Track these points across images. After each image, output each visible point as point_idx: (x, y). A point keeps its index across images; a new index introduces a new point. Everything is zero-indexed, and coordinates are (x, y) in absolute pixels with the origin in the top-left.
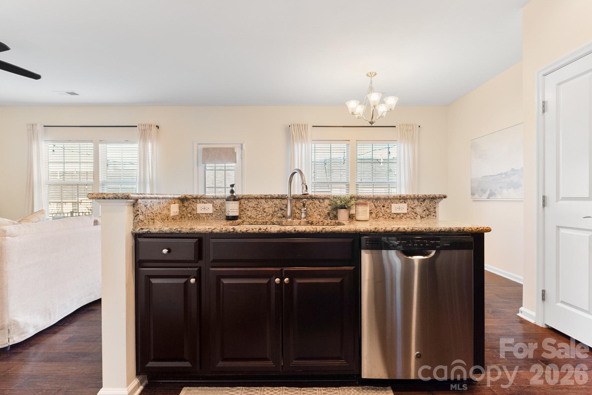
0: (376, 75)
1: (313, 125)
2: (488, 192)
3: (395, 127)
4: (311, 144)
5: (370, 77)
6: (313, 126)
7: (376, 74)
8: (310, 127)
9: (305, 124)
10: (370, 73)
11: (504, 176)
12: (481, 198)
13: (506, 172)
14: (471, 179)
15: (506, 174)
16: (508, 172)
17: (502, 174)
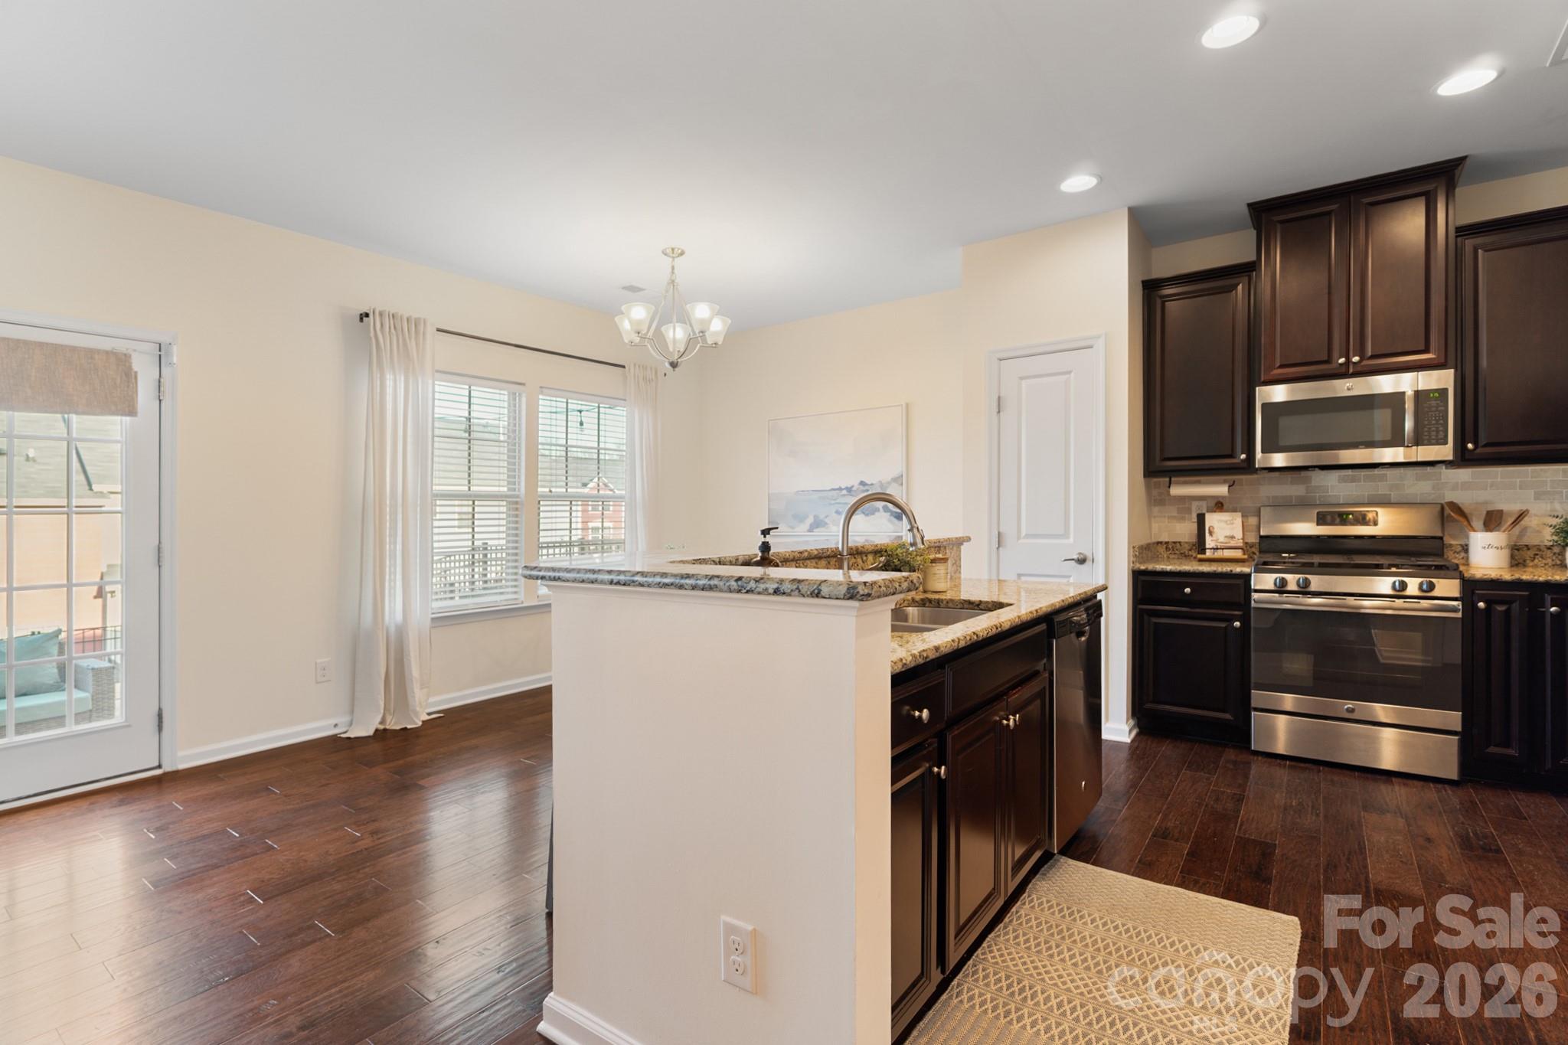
0: (684, 256)
1: (439, 327)
2: (810, 520)
3: (624, 367)
4: (430, 381)
5: (670, 256)
6: (439, 330)
7: (682, 253)
8: (431, 330)
9: (411, 317)
10: (673, 249)
11: (844, 492)
12: (795, 530)
13: (849, 486)
14: (769, 494)
15: (849, 490)
16: (853, 486)
17: (840, 489)
